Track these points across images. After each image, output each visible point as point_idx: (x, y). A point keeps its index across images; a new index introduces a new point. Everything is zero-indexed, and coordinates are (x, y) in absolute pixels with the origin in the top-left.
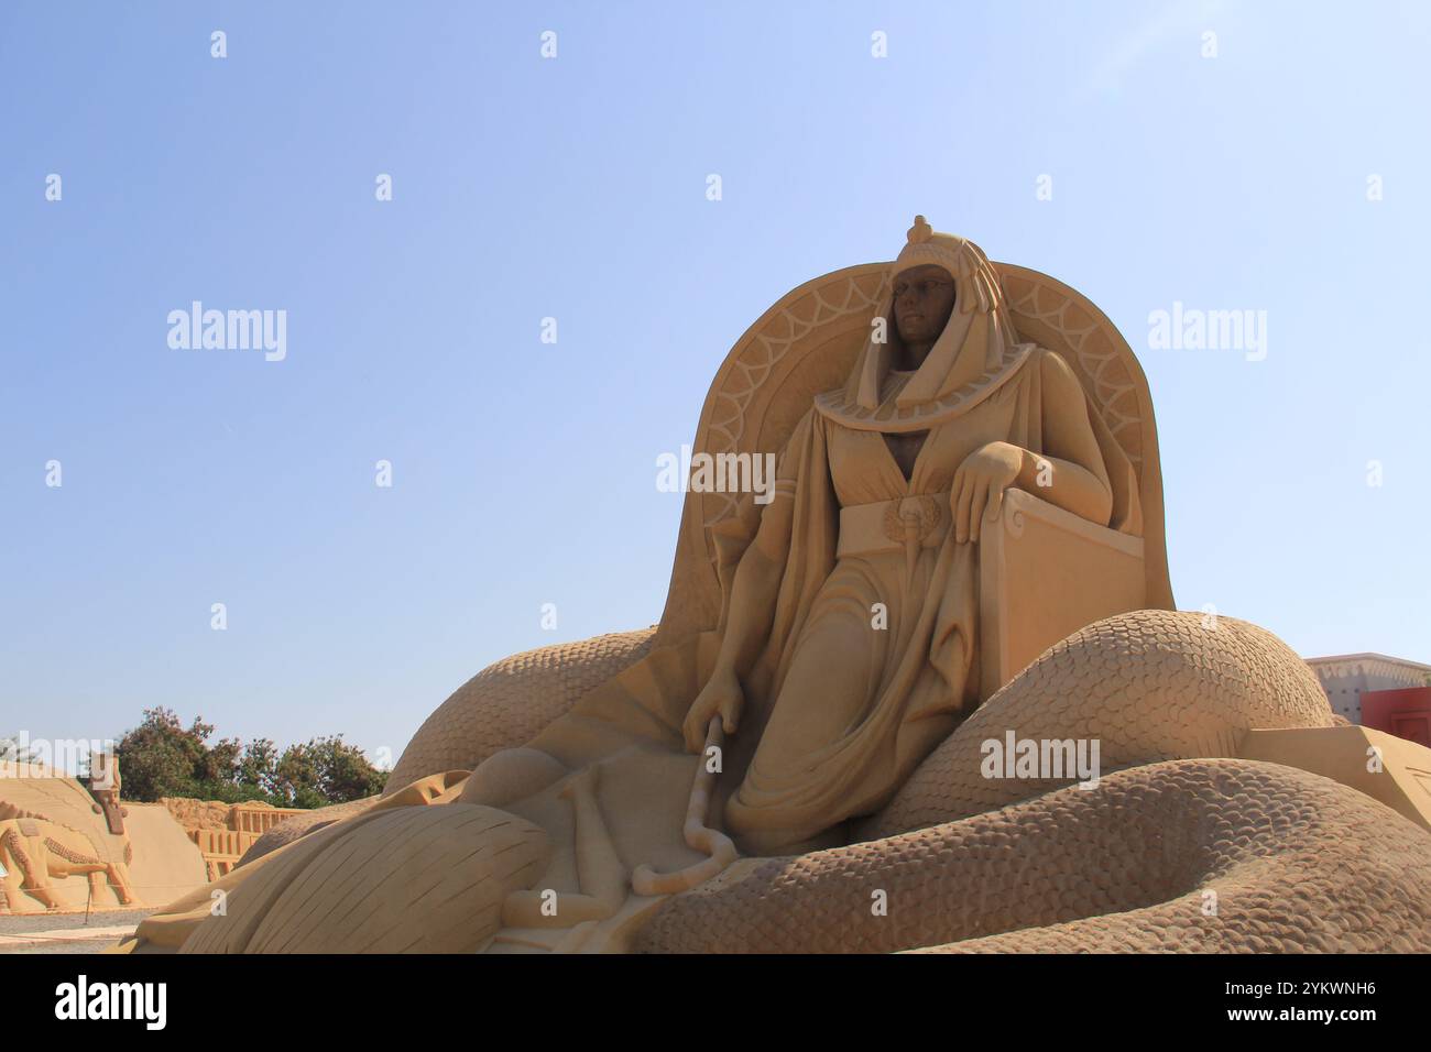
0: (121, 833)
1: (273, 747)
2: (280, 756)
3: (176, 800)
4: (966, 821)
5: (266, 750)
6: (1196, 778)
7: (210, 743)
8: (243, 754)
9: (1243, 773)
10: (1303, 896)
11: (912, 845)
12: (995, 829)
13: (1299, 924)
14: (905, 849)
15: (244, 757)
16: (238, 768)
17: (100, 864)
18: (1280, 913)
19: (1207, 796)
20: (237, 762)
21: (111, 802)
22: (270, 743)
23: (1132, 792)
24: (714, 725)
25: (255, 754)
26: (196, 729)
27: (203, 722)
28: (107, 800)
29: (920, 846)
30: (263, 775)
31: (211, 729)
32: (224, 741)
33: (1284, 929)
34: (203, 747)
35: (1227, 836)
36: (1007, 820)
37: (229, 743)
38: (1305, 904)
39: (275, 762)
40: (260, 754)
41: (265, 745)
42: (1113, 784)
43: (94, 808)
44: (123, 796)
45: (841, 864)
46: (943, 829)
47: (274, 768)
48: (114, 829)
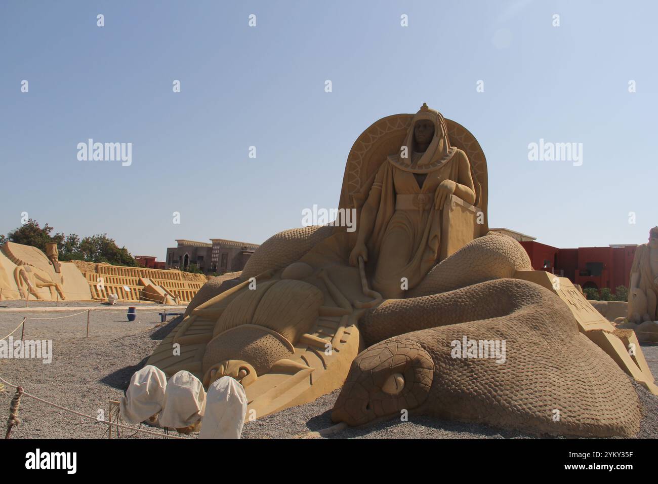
0: (59, 273)
1: (78, 237)
2: (81, 241)
3: (77, 261)
4: (451, 292)
5: (75, 238)
6: (510, 284)
7: (52, 234)
8: (65, 239)
9: (521, 283)
10: (542, 314)
11: (438, 298)
12: (459, 295)
13: (541, 320)
14: (436, 299)
15: (66, 241)
16: (63, 245)
17: (53, 284)
18: (537, 318)
19: (513, 289)
20: (63, 243)
21: (55, 260)
22: (77, 236)
23: (494, 287)
25: (70, 240)
26: (46, 229)
27: (49, 226)
28: (54, 260)
29: (440, 298)
30: (74, 248)
31: (52, 229)
32: (58, 234)
33: (539, 321)
34: (49, 236)
35: (519, 299)
36: (462, 292)
37: (60, 234)
38: (542, 316)
39: (79, 243)
40: (73, 240)
41: (75, 236)
42: (488, 284)
43: (49, 262)
44: (59, 259)
47: (78, 246)
48: (57, 271)
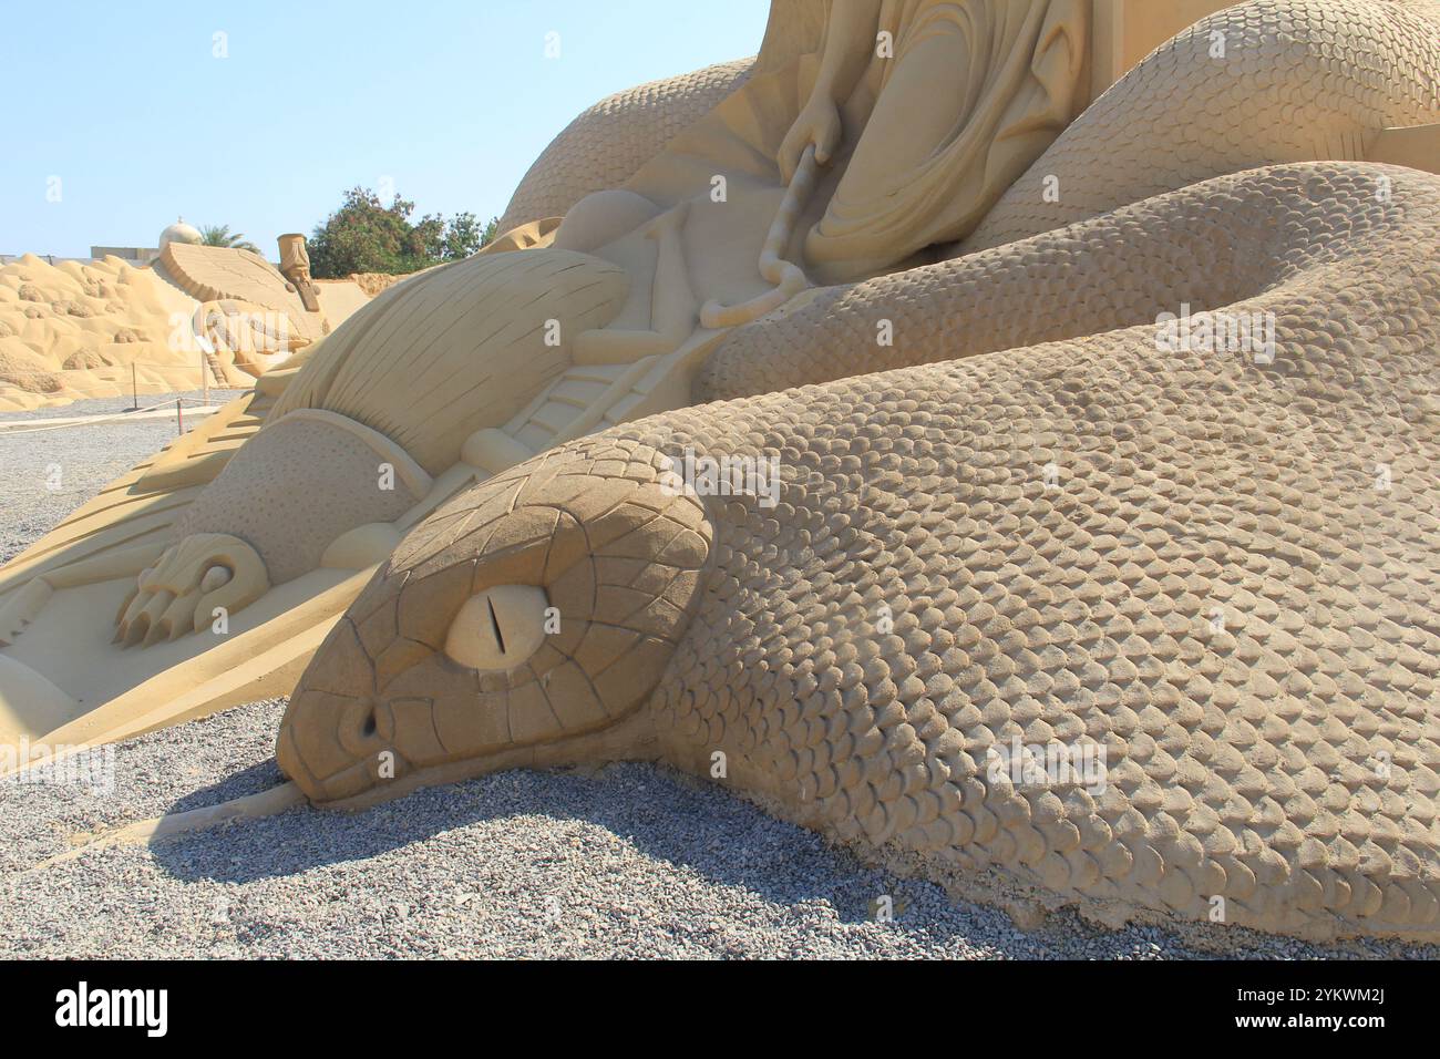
0: (317, 310)
1: (476, 221)
2: (485, 229)
3: (366, 276)
5: (470, 223)
6: (1286, 183)
7: (414, 220)
8: (447, 229)
10: (1346, 301)
13: (1330, 330)
14: (961, 271)
15: (449, 232)
16: (444, 243)
18: (1312, 319)
19: (1292, 203)
20: (442, 237)
21: (302, 280)
22: (473, 216)
23: (1213, 201)
24: (806, 155)
25: (458, 228)
26: (397, 207)
27: (403, 199)
28: (298, 279)
30: (469, 249)
31: (412, 205)
32: (427, 217)
33: (1311, 334)
34: (406, 224)
35: (1302, 245)
37: (432, 218)
38: (1344, 309)
39: (480, 235)
40: (464, 227)
41: (468, 219)
42: (1193, 195)
43: (286, 286)
45: (895, 288)
46: (1005, 249)
47: (479, 241)
48: (310, 306)
